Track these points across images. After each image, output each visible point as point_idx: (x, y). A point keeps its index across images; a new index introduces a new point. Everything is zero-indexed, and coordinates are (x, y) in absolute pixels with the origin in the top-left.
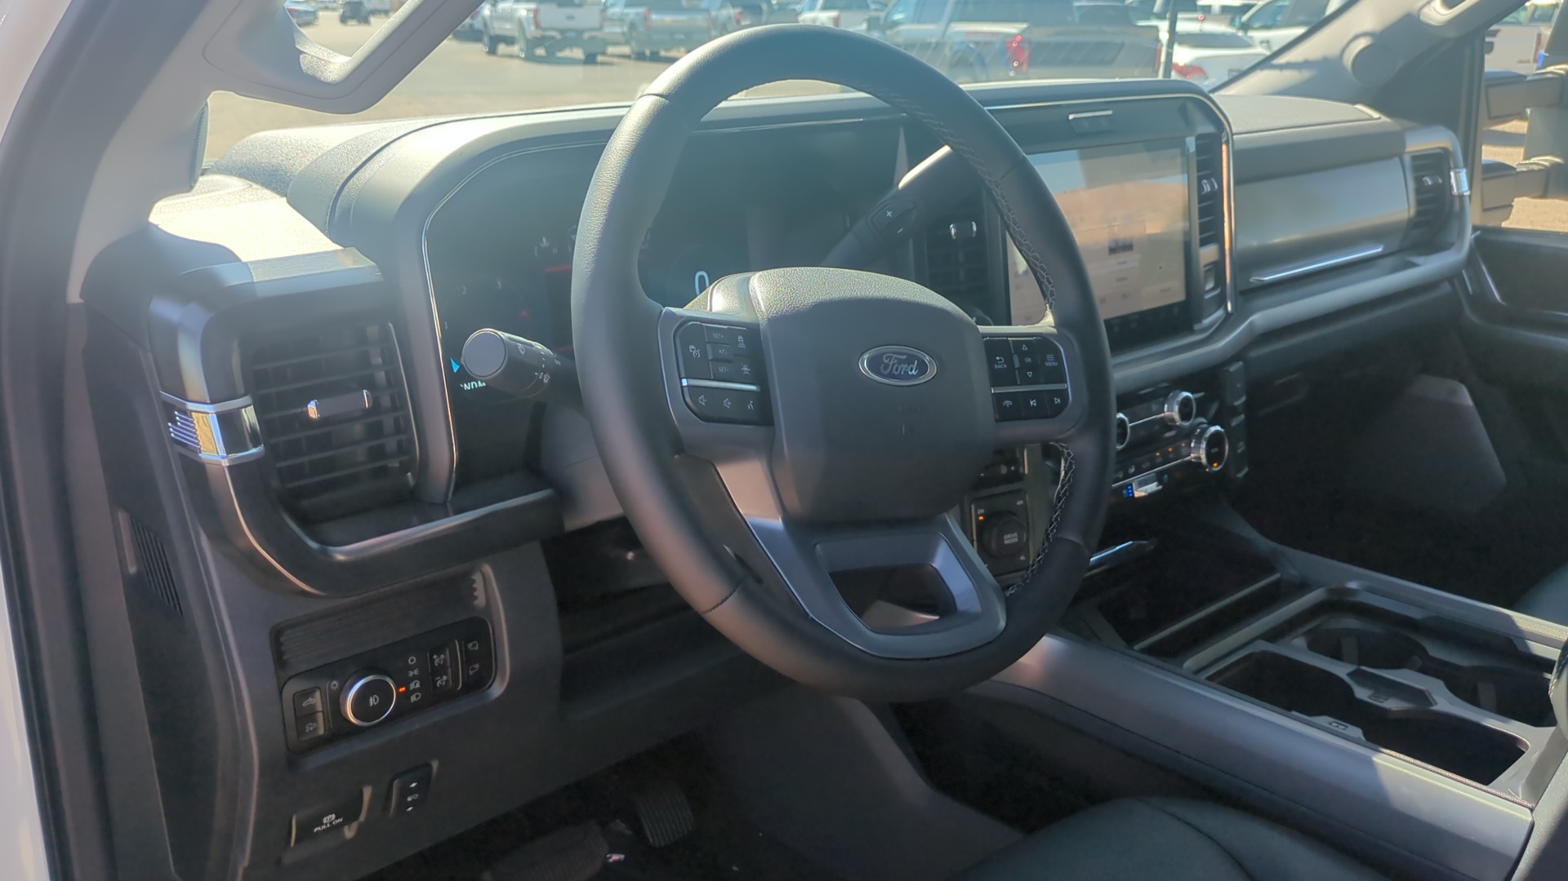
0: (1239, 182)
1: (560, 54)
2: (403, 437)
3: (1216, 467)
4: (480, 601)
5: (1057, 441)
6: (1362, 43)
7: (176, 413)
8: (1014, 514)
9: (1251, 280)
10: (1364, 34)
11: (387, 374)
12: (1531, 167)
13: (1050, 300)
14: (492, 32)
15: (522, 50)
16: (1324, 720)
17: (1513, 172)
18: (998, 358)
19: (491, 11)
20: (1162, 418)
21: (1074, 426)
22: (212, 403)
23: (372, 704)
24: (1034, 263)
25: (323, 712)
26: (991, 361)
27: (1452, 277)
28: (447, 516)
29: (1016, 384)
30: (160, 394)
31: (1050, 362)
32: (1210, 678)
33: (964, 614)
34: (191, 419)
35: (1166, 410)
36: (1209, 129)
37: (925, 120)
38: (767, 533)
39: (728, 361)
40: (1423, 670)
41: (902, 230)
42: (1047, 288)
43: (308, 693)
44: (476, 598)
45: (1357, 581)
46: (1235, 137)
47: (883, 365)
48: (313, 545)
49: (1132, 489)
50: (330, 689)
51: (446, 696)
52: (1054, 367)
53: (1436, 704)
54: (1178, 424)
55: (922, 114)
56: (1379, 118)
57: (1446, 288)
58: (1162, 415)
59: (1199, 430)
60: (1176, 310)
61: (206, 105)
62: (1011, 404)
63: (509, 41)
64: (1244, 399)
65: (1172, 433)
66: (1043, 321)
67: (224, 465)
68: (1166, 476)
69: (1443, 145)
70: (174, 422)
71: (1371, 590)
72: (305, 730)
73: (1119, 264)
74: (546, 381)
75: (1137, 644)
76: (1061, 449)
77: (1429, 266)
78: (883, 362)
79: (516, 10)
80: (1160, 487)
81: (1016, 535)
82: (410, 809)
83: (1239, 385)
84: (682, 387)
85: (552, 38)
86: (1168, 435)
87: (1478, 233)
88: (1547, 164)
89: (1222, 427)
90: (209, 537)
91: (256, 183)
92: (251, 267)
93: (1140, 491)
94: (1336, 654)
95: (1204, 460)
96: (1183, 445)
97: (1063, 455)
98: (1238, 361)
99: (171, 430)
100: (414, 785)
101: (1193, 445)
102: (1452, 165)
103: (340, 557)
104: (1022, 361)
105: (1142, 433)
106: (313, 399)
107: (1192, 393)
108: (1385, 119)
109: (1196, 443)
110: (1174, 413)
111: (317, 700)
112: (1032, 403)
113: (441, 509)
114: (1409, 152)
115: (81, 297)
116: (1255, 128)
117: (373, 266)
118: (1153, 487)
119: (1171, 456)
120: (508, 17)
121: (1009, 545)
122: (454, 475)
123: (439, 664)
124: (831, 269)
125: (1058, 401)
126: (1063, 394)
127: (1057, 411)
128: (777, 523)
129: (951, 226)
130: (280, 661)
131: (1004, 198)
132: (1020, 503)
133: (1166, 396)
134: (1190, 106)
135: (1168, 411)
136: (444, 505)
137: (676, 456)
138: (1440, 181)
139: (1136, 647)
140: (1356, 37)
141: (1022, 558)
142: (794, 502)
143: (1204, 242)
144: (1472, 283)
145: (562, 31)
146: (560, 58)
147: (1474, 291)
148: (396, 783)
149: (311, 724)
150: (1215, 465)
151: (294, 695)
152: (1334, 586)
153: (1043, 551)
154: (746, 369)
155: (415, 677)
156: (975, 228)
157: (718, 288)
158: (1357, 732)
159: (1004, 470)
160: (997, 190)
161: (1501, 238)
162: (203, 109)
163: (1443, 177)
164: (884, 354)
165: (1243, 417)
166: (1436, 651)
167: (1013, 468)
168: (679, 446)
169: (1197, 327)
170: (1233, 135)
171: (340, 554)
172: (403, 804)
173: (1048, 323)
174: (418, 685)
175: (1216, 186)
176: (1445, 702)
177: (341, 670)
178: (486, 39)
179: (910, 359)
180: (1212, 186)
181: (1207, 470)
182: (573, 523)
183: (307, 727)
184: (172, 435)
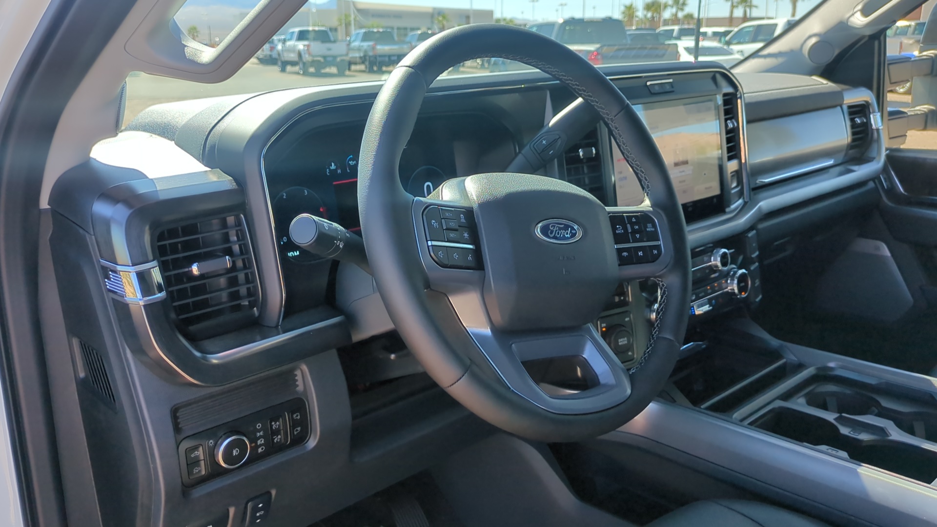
0: (748, 122)
1: (323, 71)
2: (251, 285)
3: (744, 295)
4: (300, 388)
5: (655, 277)
6: (813, 40)
7: (110, 273)
8: (623, 326)
9: (757, 182)
10: (815, 35)
11: (240, 246)
12: (916, 112)
13: (647, 191)
14: (283, 59)
15: (300, 69)
16: (824, 447)
17: (906, 115)
18: (618, 227)
19: (282, 47)
20: (710, 266)
21: (666, 267)
22: (133, 266)
23: (235, 454)
24: (636, 168)
25: (204, 460)
26: (614, 229)
27: (875, 178)
28: (278, 334)
29: (630, 242)
30: (100, 261)
31: (650, 228)
32: (751, 424)
33: (605, 385)
34: (120, 276)
35: (712, 260)
36: (730, 90)
37: (567, 82)
38: (482, 338)
39: (456, 230)
40: (879, 415)
41: (552, 151)
42: (645, 183)
43: (196, 448)
44: (297, 386)
45: (835, 362)
46: (745, 95)
47: (550, 231)
48: (198, 354)
49: (694, 309)
50: (208, 445)
51: (281, 448)
52: (652, 231)
53: (891, 435)
54: (720, 268)
55: (566, 78)
56: (827, 84)
57: (871, 185)
58: (710, 263)
59: (732, 273)
60: (715, 200)
61: (125, 83)
62: (627, 254)
63: (293, 64)
64: (757, 253)
65: (717, 275)
66: (643, 204)
67: (141, 304)
68: (714, 301)
69: (865, 99)
70: (109, 279)
71: (843, 367)
72: (193, 472)
73: (681, 172)
74: (341, 246)
75: (703, 405)
76: (658, 282)
77: (861, 172)
78: (550, 229)
79: (297, 45)
80: (711, 308)
81: (626, 339)
82: (258, 521)
83: (754, 245)
84: (428, 246)
85: (319, 61)
86: (713, 276)
87: (888, 152)
88: (925, 110)
89: (746, 270)
90: (132, 351)
91: (156, 134)
92: (155, 181)
93: (700, 311)
94: (824, 407)
95: (736, 291)
96: (723, 282)
97: (659, 286)
98: (753, 230)
99: (107, 283)
100: (261, 505)
101: (729, 281)
102: (871, 111)
103: (215, 361)
104: (632, 228)
105: (699, 275)
106: (195, 262)
107: (728, 250)
108: (830, 84)
109: (731, 280)
110: (717, 262)
111: (200, 453)
112: (640, 254)
113: (275, 330)
114: (846, 104)
115: (49, 204)
116: (756, 90)
117: (231, 180)
118: (706, 308)
119: (716, 289)
120: (292, 50)
121: (622, 345)
122: (283, 309)
123: (276, 428)
124: (514, 174)
125: (655, 252)
126: (658, 247)
127: (655, 259)
128: (487, 331)
129: (580, 150)
130: (177, 429)
131: (616, 128)
132: (627, 319)
133: (712, 252)
134: (718, 76)
135: (714, 261)
136: (277, 327)
137: (425, 290)
138: (865, 121)
139: (702, 407)
140: (810, 37)
141: (630, 353)
142: (497, 318)
143: (730, 158)
144: (886, 181)
145: (325, 57)
146: (323, 73)
147: (887, 186)
148: (250, 504)
149: (197, 468)
150: (743, 293)
151: (186, 449)
152: (819, 366)
153: (651, 345)
154: (466, 235)
155: (261, 437)
156: (594, 151)
157: (446, 187)
158: (844, 454)
159: (617, 299)
160: (613, 124)
161: (902, 154)
162: (124, 85)
163: (866, 118)
164: (550, 224)
165: (757, 264)
166: (886, 403)
167: (622, 298)
168: (428, 285)
169: (727, 210)
170: (744, 94)
171: (215, 359)
172: (254, 517)
173: (646, 204)
174: (263, 442)
175: (736, 124)
176: (897, 435)
177: (215, 433)
178: (280, 63)
179: (566, 227)
180: (733, 124)
181: (738, 297)
182: (358, 336)
183: (194, 470)
184: (108, 287)
